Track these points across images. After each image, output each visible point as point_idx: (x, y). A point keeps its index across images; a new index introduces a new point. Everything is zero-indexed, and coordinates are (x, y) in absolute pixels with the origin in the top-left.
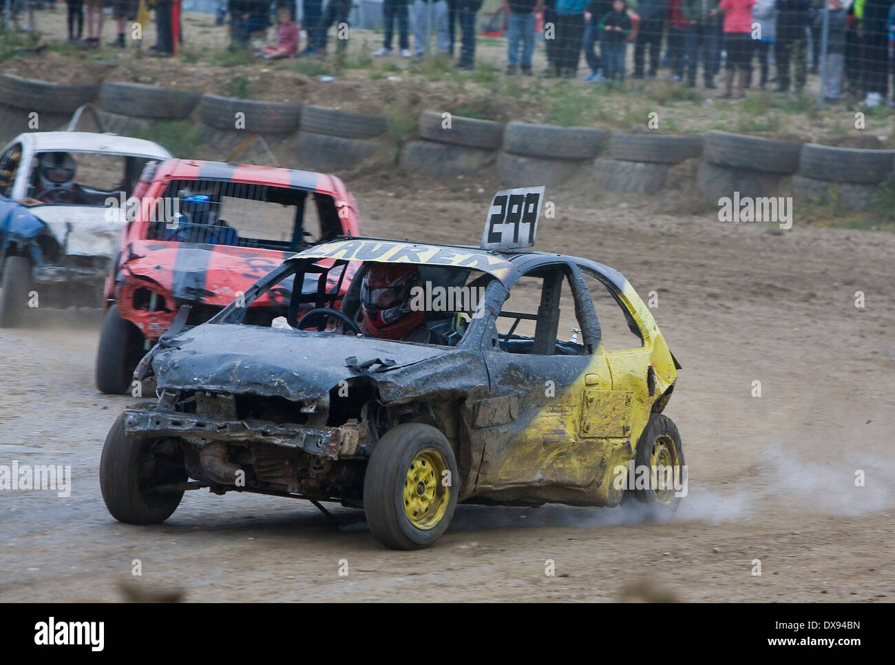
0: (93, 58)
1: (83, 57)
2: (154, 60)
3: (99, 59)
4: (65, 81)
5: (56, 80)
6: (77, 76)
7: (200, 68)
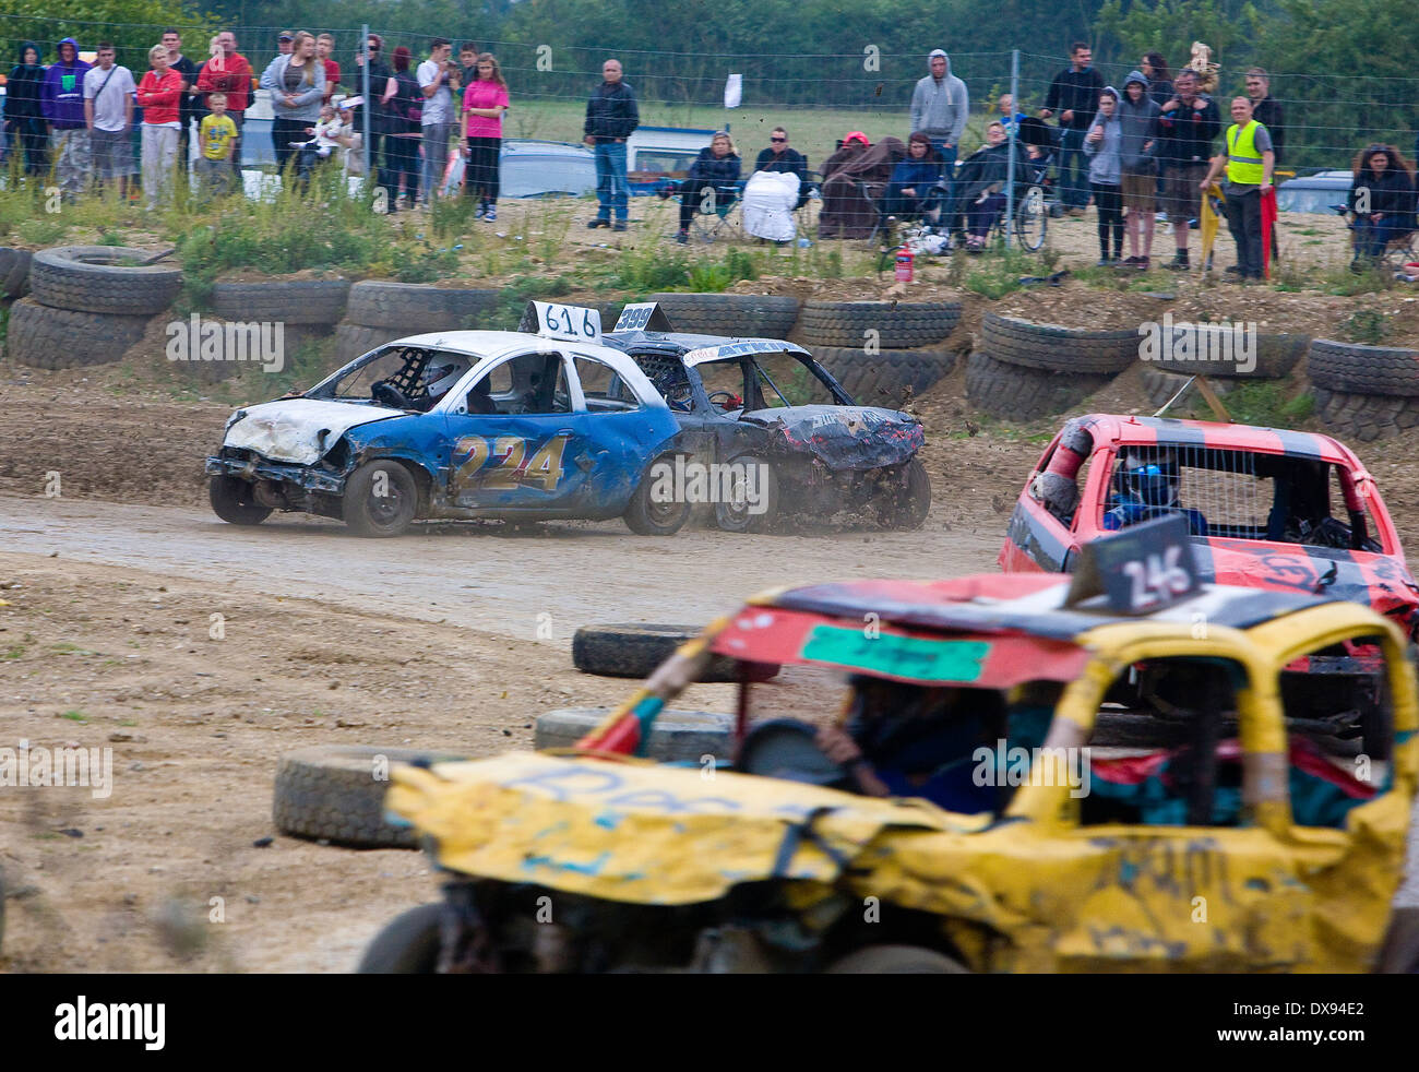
0: (1138, 288)
1: (1123, 287)
2: (1235, 288)
3: (1149, 289)
4: (1096, 325)
5: (1082, 324)
6: (1115, 315)
7: (1307, 299)
